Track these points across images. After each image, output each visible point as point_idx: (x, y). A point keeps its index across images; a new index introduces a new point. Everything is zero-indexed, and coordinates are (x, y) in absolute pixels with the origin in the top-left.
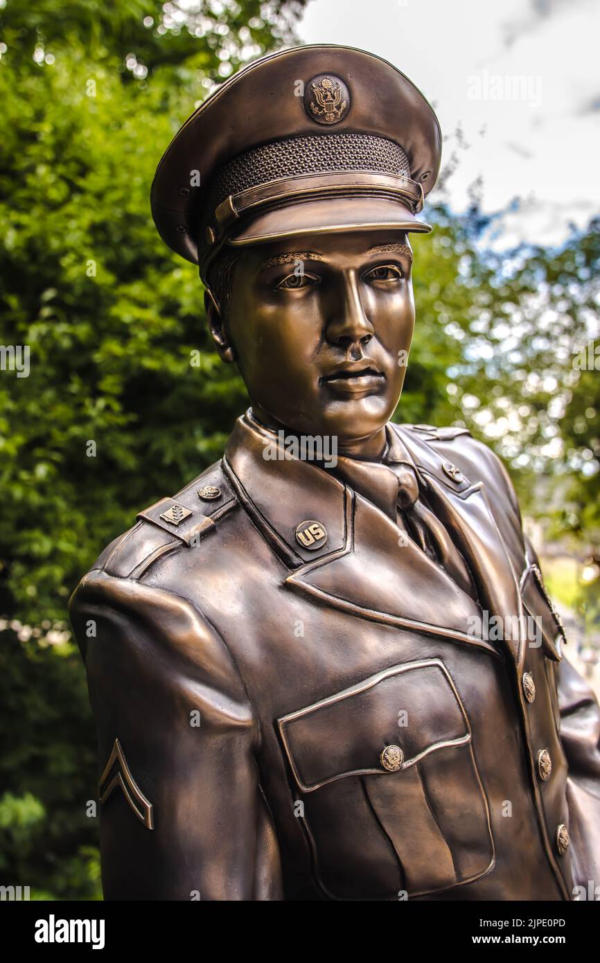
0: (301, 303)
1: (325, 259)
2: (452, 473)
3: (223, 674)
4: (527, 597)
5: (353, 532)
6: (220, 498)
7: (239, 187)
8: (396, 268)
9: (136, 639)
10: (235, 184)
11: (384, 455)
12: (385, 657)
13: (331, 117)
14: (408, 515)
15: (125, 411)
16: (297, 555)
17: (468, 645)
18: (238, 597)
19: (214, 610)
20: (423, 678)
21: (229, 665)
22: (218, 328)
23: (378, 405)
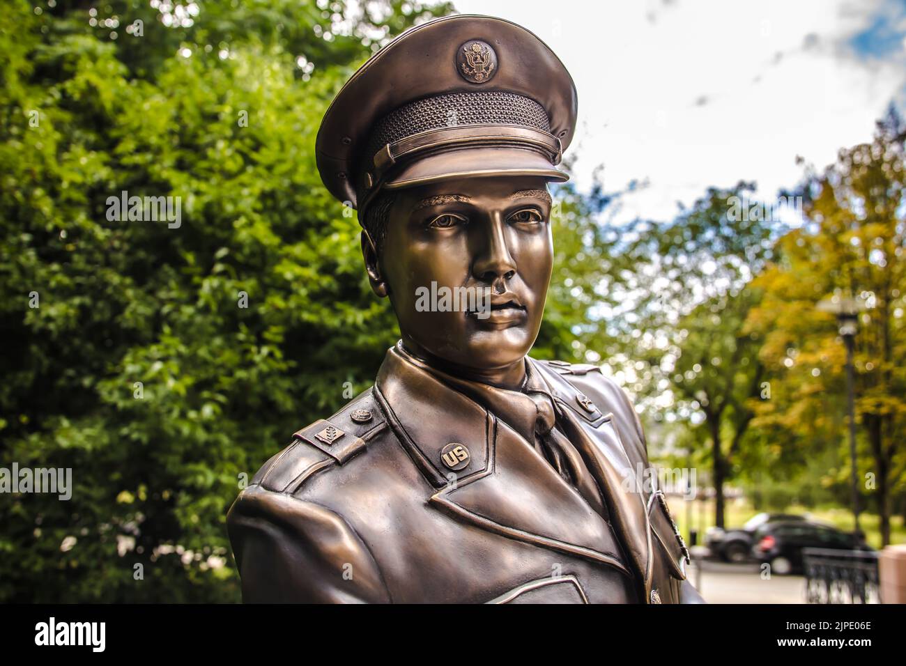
0: (450, 240)
1: (473, 201)
2: (585, 403)
3: (370, 586)
4: (653, 520)
5: (494, 455)
6: (371, 421)
7: (396, 137)
8: (537, 212)
9: (289, 549)
10: (393, 134)
11: (524, 385)
12: (524, 573)
13: (480, 77)
14: (545, 440)
15: (286, 358)
16: (442, 475)
17: (600, 563)
18: (385, 513)
19: (363, 524)
20: (558, 593)
21: (376, 578)
22: (373, 265)
23: (519, 335)
